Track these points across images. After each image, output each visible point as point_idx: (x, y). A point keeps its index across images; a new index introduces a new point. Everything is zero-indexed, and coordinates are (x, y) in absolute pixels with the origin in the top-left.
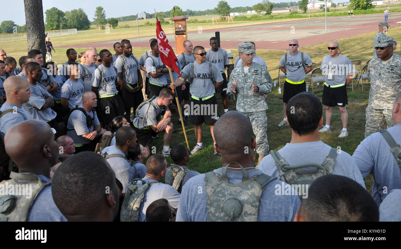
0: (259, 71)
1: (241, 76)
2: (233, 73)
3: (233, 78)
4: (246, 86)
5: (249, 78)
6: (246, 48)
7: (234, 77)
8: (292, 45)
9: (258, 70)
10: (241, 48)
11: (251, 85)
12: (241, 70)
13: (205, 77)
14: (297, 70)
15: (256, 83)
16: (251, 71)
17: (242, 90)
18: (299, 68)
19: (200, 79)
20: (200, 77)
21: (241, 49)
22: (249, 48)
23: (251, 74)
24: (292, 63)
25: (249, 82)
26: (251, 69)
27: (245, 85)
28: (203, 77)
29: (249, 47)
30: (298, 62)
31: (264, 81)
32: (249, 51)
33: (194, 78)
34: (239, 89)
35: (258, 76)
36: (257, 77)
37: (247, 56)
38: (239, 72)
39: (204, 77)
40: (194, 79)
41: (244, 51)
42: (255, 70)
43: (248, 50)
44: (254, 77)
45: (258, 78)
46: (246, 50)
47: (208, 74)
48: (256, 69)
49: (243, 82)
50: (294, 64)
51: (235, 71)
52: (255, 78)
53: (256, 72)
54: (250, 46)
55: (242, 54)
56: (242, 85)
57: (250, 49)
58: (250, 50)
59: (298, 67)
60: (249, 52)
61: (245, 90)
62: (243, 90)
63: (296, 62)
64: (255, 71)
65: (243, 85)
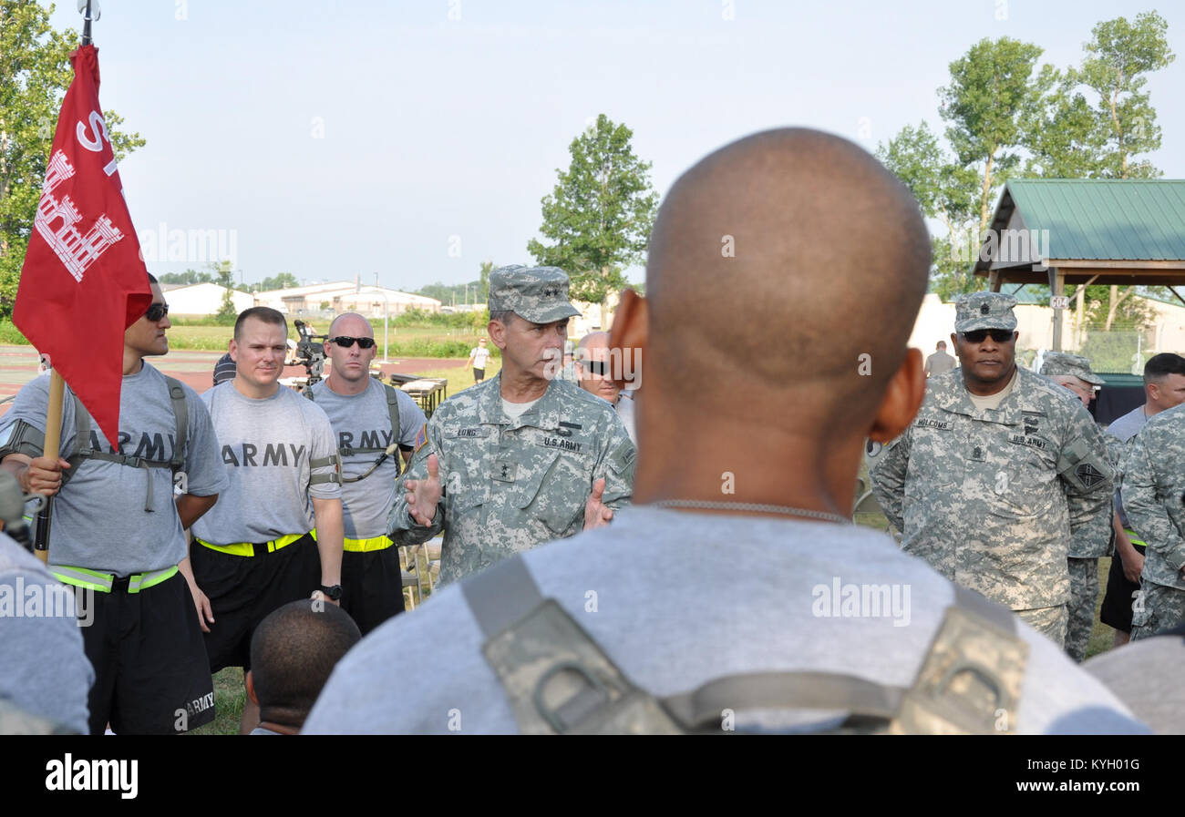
0: (582, 433)
1: (480, 441)
2: (440, 425)
3: (433, 446)
4: (500, 501)
5: (527, 458)
6: (533, 287)
7: (440, 445)
8: (356, 344)
9: (579, 427)
10: (503, 288)
11: (530, 497)
12: (485, 407)
13: (156, 457)
14: (370, 473)
15: (557, 494)
16: (541, 424)
17: (479, 523)
18: (379, 463)
19: (124, 463)
20: (122, 453)
21: (506, 293)
22: (548, 293)
23: (539, 438)
24: (346, 438)
25: (522, 483)
26: (542, 415)
27: (495, 497)
28: (144, 453)
29: (550, 284)
30: (374, 433)
31: (613, 488)
32: (546, 309)
33: (84, 457)
34: (457, 515)
35: (577, 457)
36: (568, 459)
37: (534, 333)
38: (476, 419)
39: (150, 454)
40: (88, 462)
41: (517, 306)
42: (562, 424)
43: (541, 304)
44: (552, 458)
45: (573, 470)
46: (534, 300)
47: (171, 437)
48: (567, 419)
49: (487, 475)
50: (356, 443)
51: (453, 413)
52: (558, 468)
53: (569, 434)
54: (556, 285)
55: (506, 322)
56: (483, 492)
57: (552, 298)
58: (555, 306)
59: (375, 457)
60: (545, 315)
61: (494, 522)
62: (482, 522)
63: (365, 434)
64: (564, 429)
65: (486, 496)
